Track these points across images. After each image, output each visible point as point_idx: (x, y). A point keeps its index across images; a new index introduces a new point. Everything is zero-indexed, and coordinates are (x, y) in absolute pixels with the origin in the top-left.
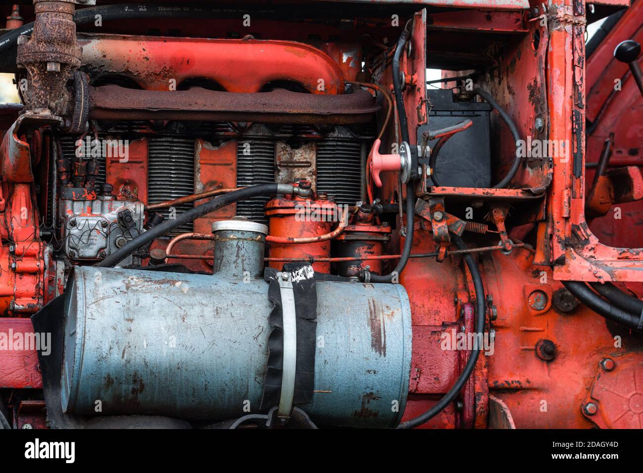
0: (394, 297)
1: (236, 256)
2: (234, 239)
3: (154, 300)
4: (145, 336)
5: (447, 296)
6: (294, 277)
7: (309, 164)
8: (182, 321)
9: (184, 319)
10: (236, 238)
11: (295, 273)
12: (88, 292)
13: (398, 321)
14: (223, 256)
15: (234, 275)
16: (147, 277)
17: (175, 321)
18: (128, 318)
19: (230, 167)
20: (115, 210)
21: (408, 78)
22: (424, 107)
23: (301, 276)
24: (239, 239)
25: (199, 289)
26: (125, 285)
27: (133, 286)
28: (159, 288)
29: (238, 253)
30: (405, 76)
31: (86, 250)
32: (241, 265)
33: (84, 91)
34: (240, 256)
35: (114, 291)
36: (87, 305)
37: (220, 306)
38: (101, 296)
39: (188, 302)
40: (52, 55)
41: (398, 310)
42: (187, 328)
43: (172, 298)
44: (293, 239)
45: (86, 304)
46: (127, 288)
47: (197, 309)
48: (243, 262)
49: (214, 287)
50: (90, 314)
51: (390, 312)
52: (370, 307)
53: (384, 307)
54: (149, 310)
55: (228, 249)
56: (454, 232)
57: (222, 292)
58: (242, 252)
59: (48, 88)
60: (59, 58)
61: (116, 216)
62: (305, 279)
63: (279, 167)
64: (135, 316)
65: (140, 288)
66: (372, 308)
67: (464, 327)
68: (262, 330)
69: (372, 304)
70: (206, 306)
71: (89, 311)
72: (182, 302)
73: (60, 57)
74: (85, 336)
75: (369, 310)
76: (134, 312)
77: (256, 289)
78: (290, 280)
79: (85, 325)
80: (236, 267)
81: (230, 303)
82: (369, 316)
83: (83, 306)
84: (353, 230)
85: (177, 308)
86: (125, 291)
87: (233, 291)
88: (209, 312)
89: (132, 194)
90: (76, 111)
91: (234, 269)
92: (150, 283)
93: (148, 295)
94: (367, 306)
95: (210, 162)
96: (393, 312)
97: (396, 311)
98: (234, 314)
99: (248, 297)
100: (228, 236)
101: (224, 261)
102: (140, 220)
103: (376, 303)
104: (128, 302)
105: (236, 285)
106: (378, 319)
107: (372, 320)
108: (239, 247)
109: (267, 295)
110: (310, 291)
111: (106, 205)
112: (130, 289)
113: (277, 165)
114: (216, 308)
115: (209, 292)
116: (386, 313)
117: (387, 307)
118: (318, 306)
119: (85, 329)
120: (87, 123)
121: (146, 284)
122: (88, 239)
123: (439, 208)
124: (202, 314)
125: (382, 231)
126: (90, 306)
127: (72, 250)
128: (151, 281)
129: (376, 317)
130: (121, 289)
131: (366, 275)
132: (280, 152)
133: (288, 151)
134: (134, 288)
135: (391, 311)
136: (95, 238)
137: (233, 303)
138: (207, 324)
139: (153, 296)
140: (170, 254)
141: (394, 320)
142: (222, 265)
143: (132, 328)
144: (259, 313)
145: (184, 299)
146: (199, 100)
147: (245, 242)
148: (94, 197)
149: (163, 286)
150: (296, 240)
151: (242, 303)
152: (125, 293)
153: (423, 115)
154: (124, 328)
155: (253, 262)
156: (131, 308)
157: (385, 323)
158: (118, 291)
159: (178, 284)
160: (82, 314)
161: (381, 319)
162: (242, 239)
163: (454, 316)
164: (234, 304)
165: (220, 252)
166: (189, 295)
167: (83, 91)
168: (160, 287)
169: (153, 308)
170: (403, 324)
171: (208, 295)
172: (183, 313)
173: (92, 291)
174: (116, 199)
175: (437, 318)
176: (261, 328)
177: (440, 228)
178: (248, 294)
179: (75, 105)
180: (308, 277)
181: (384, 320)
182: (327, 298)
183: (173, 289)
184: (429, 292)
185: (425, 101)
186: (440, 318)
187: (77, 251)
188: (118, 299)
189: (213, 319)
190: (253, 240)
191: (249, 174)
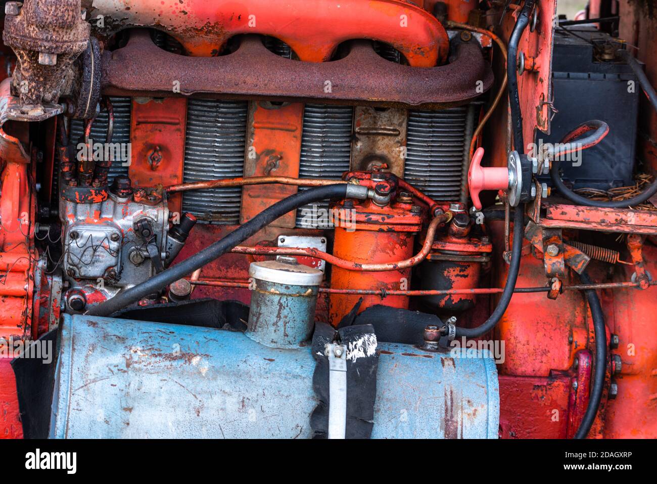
0: (479, 386)
1: (277, 317)
2: (275, 294)
3: (161, 384)
4: (147, 433)
5: (560, 329)
6: (350, 351)
7: (397, 133)
8: (196, 415)
9: (199, 412)
10: (278, 292)
11: (352, 344)
12: (75, 371)
13: (481, 424)
14: (260, 314)
15: (272, 341)
16: (155, 347)
17: (187, 414)
18: (126, 407)
19: (293, 133)
20: (131, 214)
21: (529, 63)
22: (545, 108)
23: (359, 350)
24: (281, 294)
25: (222, 370)
26: (125, 361)
27: (136, 362)
28: (169, 367)
29: (279, 313)
30: (525, 59)
31: (90, 268)
32: (283, 329)
33: (95, 67)
34: (282, 316)
35: (110, 369)
36: (72, 391)
37: (247, 395)
38: (92, 377)
39: (205, 389)
40: (46, 44)
41: (482, 406)
42: (202, 425)
43: (187, 382)
44: (361, 266)
45: (71, 389)
46: (128, 365)
47: (217, 399)
48: (285, 325)
49: (242, 366)
50: (76, 404)
51: (470, 410)
52: (446, 402)
53: (464, 402)
54: (154, 398)
55: (266, 305)
56: (573, 267)
57: (253, 374)
58: (285, 312)
59: (42, 79)
60: (55, 49)
61: (131, 223)
62: (364, 356)
63: (357, 135)
64: (136, 404)
65: (145, 366)
66: (449, 403)
67: (576, 383)
68: (301, 432)
69: (449, 397)
70: (230, 395)
71: (74, 399)
72: (198, 389)
73: (57, 47)
74: (67, 432)
75: (444, 406)
76: (134, 399)
77: (297, 371)
78: (344, 357)
79: (68, 418)
80: (275, 331)
81: (261, 391)
82: (443, 415)
83: (67, 393)
84: (443, 248)
85: (190, 397)
86: (125, 369)
87: (266, 373)
88: (232, 403)
89: (155, 194)
90: (82, 95)
91: (273, 333)
92: (158, 359)
93: (155, 376)
94: (442, 401)
95: (267, 126)
96: (476, 410)
97: (479, 409)
98: (265, 408)
99: (286, 383)
100: (269, 288)
101: (261, 319)
102: (162, 231)
103: (454, 395)
104: (127, 385)
105: (272, 363)
106: (454, 419)
107: (447, 421)
108: (281, 305)
109: (311, 380)
110: (368, 378)
111: (120, 209)
112: (131, 366)
113: (355, 133)
114: (242, 399)
115: (235, 375)
116: (466, 411)
117: (469, 402)
118: (377, 399)
119: (68, 424)
120: (98, 105)
121: (153, 359)
122: (94, 255)
123: (555, 240)
124: (223, 407)
125: (481, 250)
126: (77, 392)
127: (71, 267)
128: (160, 355)
129: (452, 417)
130: (120, 367)
131: (450, 329)
132: (361, 115)
133: (370, 114)
134: (136, 366)
135: (473, 409)
136: (102, 254)
137: (266, 391)
138: (228, 421)
139: (160, 378)
140: (198, 280)
141: (477, 421)
142: (258, 325)
143: (130, 420)
144: (298, 407)
145: (201, 385)
146: (248, 77)
147: (290, 298)
148: (105, 197)
149: (175, 363)
150: (364, 267)
151: (277, 393)
152: (125, 372)
153: (544, 119)
154: (119, 421)
155: (299, 324)
156: (131, 393)
157: (464, 425)
158: (115, 370)
159: (195, 361)
160: (65, 403)
161: (459, 420)
162: (285, 294)
163: (567, 358)
164: (266, 394)
165: (257, 307)
166: (208, 379)
167: (93, 68)
168: (171, 365)
169: (160, 395)
170: (487, 428)
171: (233, 379)
172: (198, 404)
173: (81, 369)
174: (133, 200)
175: (544, 360)
176: (300, 428)
177: (554, 263)
178: (286, 379)
179: (81, 86)
180: (369, 354)
181: (462, 422)
182: (391, 387)
183: (188, 369)
184: (538, 323)
185: (547, 103)
186: (548, 361)
187: (78, 269)
188: (114, 380)
189: (237, 414)
190: (300, 296)
191: (317, 145)
